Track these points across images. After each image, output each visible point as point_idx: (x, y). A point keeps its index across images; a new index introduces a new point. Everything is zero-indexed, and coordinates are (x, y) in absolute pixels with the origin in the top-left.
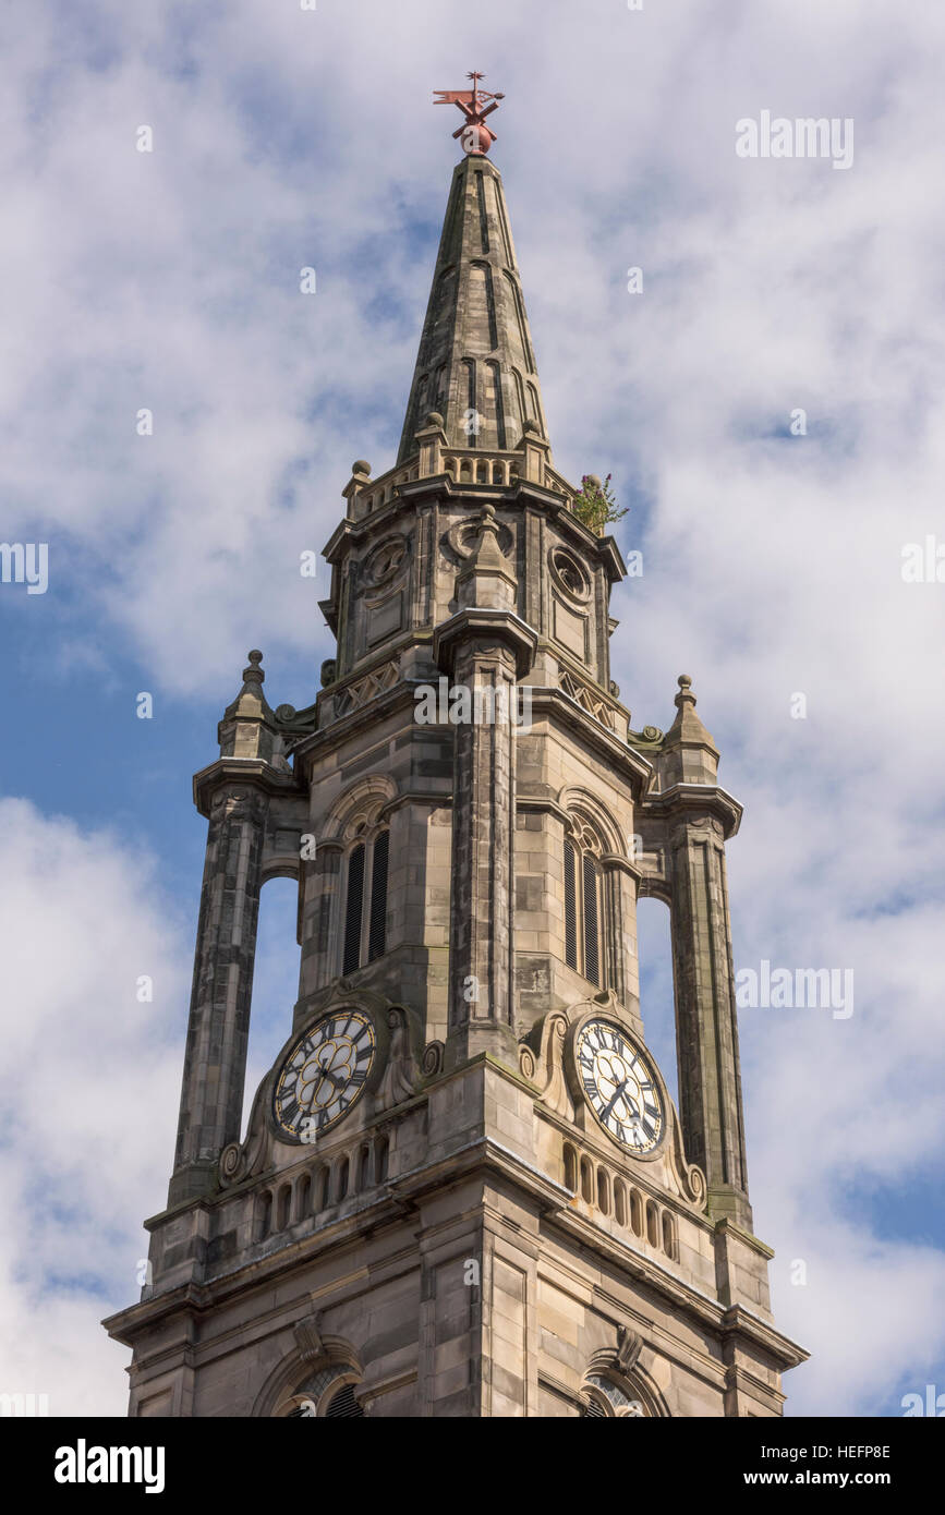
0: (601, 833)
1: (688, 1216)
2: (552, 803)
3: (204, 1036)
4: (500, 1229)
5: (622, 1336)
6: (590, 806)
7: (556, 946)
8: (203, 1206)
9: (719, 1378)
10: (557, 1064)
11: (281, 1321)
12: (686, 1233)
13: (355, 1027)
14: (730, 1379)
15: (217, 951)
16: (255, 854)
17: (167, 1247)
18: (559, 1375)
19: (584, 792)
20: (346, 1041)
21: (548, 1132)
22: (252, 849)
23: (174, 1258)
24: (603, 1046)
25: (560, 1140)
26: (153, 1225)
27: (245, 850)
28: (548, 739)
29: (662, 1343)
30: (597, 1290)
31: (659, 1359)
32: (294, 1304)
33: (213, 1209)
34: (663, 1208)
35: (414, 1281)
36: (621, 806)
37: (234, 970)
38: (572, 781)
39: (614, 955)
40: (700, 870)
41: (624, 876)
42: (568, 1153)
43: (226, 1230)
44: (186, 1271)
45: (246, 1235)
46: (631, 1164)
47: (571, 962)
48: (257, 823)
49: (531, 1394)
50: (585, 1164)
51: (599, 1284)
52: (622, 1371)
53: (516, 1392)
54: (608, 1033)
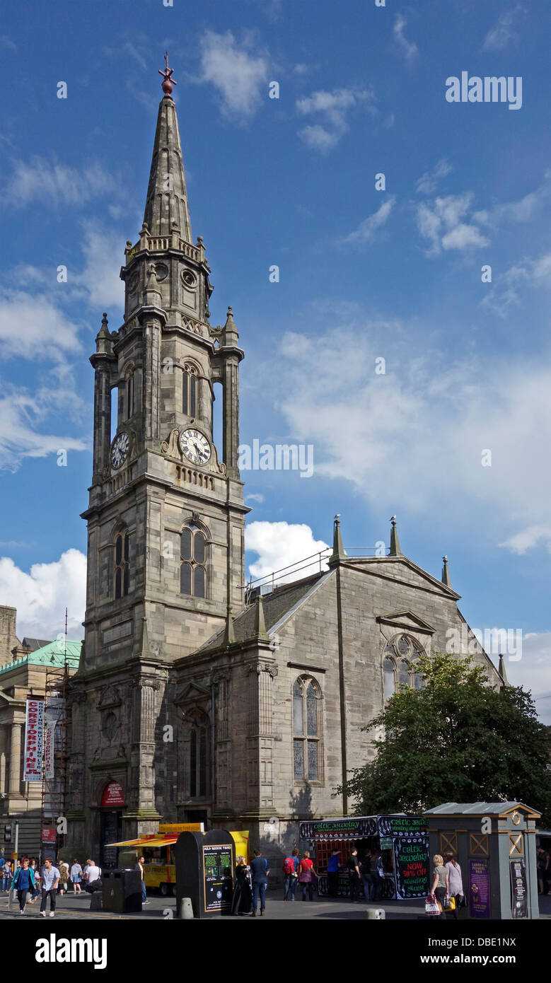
0: (196, 367)
1: (218, 478)
2: (177, 364)
3: (97, 438)
4: (152, 495)
5: (193, 514)
6: (192, 361)
7: (179, 407)
8: (98, 485)
9: (225, 519)
10: (175, 444)
11: (113, 516)
12: (217, 482)
13: (126, 438)
14: (228, 518)
15: (98, 413)
16: (107, 382)
17: (92, 495)
18: (173, 527)
19: (189, 356)
20: (124, 441)
21: (171, 464)
22: (106, 380)
23: (94, 498)
24: (191, 436)
25: (175, 466)
26: (90, 490)
27: (104, 381)
28: (176, 342)
29: (206, 513)
30: (185, 504)
31: (206, 518)
32: (115, 512)
33: (101, 486)
34: (210, 477)
35: (135, 508)
36: (203, 358)
37: (103, 418)
38: (185, 354)
39: (200, 405)
40: (230, 373)
41: (204, 380)
42: (178, 468)
43: (104, 491)
44: (96, 502)
45: (108, 493)
46: (198, 468)
47: (185, 411)
48: (107, 372)
49: (162, 534)
50: (184, 470)
51: (186, 502)
52: (194, 522)
53: (158, 534)
54: (192, 432)
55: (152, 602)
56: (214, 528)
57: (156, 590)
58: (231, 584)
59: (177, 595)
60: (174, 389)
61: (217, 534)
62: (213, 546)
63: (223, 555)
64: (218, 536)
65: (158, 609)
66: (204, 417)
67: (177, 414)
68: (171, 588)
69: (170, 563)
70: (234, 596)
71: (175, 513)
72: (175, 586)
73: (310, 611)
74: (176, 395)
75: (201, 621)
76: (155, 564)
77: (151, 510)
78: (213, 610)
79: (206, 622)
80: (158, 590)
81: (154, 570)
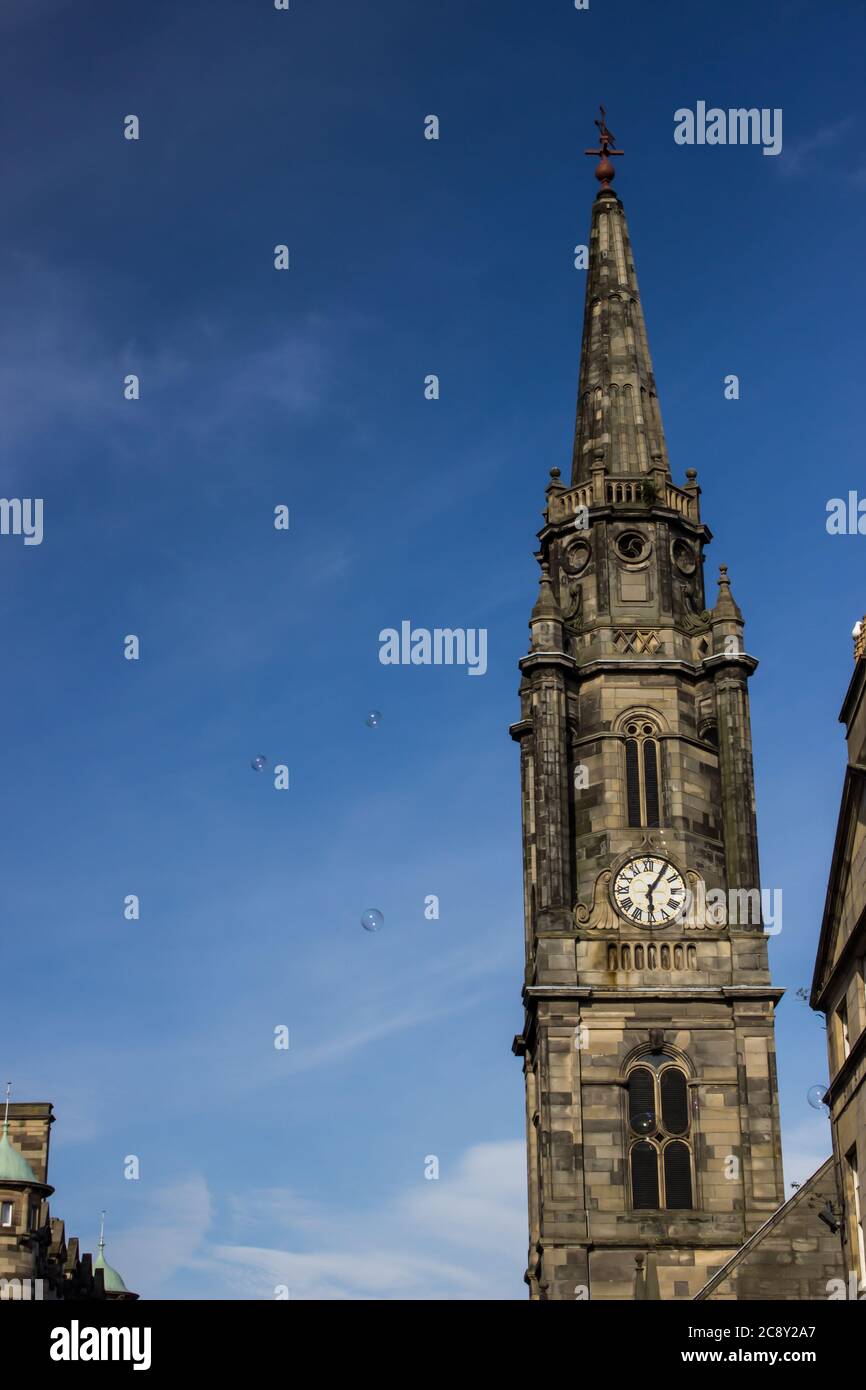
0: (654, 721)
1: (705, 941)
2: (606, 734)
5: (649, 1033)
6: (642, 711)
7: (615, 819)
9: (727, 1023)
10: (604, 901)
14: (735, 1021)
19: (633, 707)
21: (594, 946)
25: (604, 945)
27: (531, 772)
28: (603, 690)
29: (679, 1025)
30: (628, 1019)
31: (681, 1034)
34: (686, 946)
36: (667, 696)
37: (533, 848)
38: (622, 705)
39: (664, 796)
41: (669, 741)
42: (611, 946)
46: (656, 935)
47: (633, 821)
49: (576, 1099)
50: (626, 947)
51: (632, 1014)
52: (657, 1048)
53: (566, 1099)
54: (640, 864)
55: (556, 1246)
56: (700, 1052)
57: (565, 1218)
58: (746, 1167)
59: (619, 1219)
60: (603, 785)
61: (709, 1063)
62: (702, 1091)
63: (728, 1104)
64: (712, 1066)
65: (571, 1257)
66: (674, 818)
67: (612, 834)
68: (604, 1204)
69: (601, 1153)
70: (757, 1193)
71: (608, 1045)
72: (614, 1199)
73: (780, 1248)
74: (608, 795)
75: (679, 1263)
76: (562, 1164)
77: (551, 1055)
78: (710, 1232)
79: (691, 1262)
80: (571, 1217)
81: (562, 1177)
